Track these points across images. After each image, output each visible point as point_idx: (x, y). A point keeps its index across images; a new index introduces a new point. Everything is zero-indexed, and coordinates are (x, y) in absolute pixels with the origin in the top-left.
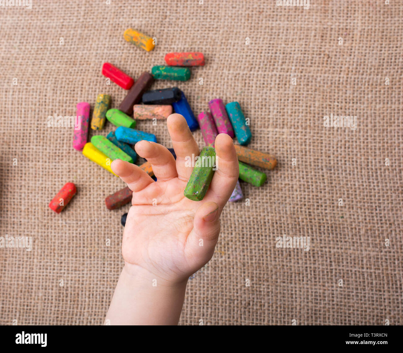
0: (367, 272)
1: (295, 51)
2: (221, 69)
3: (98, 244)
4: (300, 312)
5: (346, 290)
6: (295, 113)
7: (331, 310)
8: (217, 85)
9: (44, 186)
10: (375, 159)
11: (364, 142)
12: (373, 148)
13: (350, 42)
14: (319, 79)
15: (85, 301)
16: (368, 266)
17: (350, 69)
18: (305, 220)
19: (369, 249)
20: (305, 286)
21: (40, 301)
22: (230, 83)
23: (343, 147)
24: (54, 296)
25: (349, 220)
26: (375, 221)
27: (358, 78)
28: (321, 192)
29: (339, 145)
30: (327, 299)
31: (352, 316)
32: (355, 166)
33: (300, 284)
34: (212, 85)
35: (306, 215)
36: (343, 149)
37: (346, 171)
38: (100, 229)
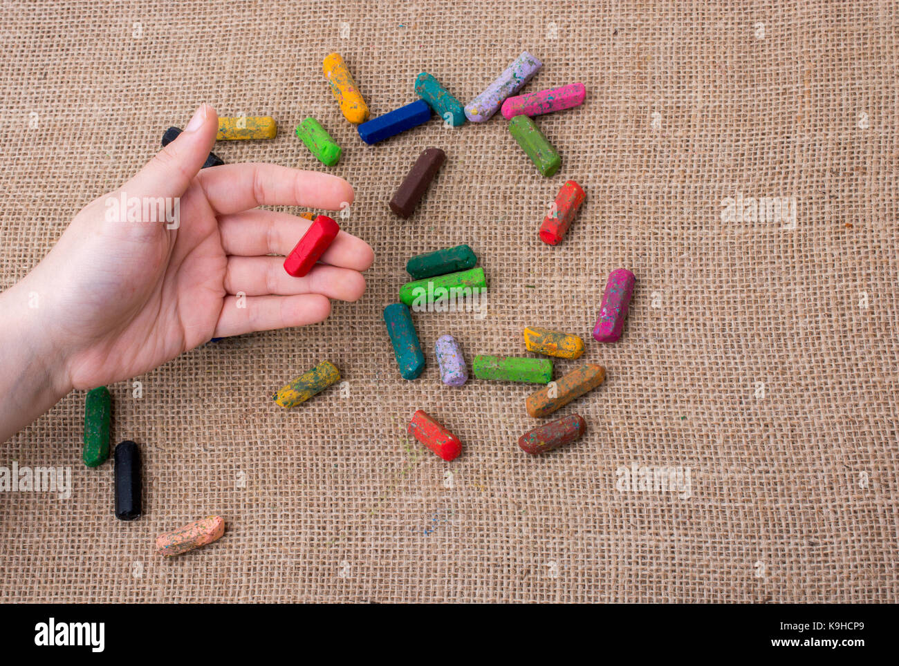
0: (730, 507)
1: (592, 147)
2: (468, 180)
3: (264, 482)
4: (617, 581)
5: (696, 539)
6: (597, 248)
7: (669, 574)
8: (462, 207)
9: (165, 388)
10: (736, 319)
11: (715, 292)
12: (732, 300)
13: (686, 128)
14: (634, 192)
15: (241, 582)
16: (732, 497)
17: (688, 172)
18: (621, 427)
19: (732, 468)
20: (625, 537)
21: (160, 586)
22: (484, 204)
23: (681, 302)
24: (186, 575)
25: (695, 423)
26: (740, 422)
27: (701, 187)
28: (646, 378)
29: (674, 299)
30: (662, 555)
31: (705, 582)
32: (702, 332)
33: (616, 533)
34: (453, 208)
35: (622, 418)
36: (681, 305)
37: (686, 341)
38: (265, 457)
